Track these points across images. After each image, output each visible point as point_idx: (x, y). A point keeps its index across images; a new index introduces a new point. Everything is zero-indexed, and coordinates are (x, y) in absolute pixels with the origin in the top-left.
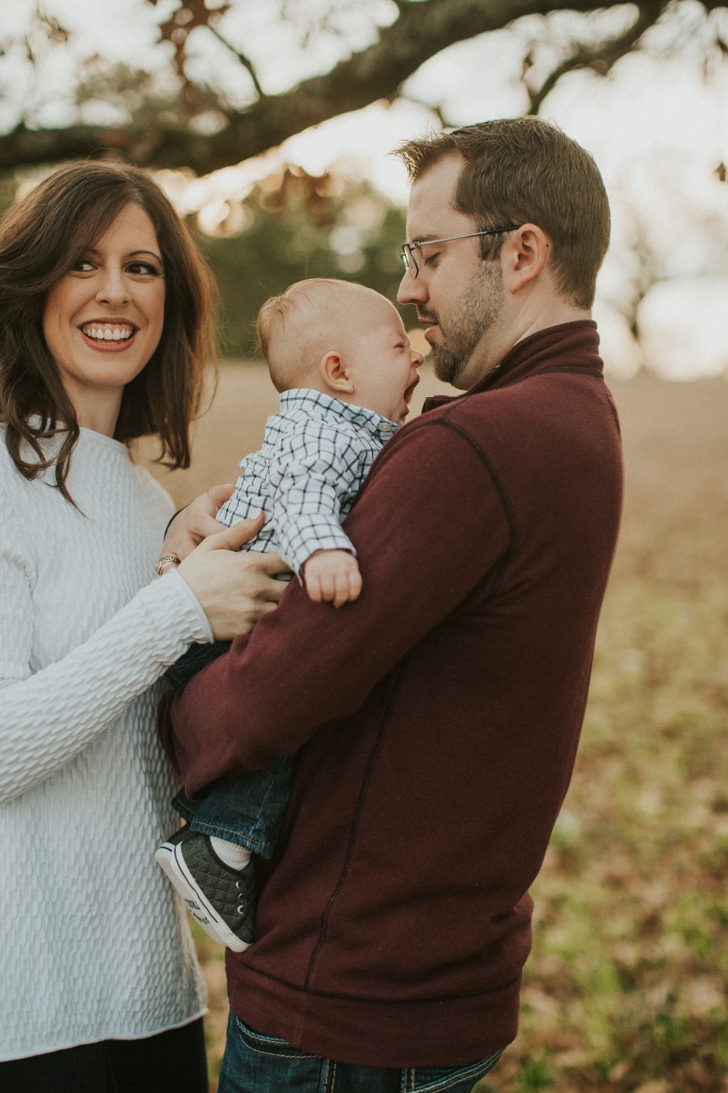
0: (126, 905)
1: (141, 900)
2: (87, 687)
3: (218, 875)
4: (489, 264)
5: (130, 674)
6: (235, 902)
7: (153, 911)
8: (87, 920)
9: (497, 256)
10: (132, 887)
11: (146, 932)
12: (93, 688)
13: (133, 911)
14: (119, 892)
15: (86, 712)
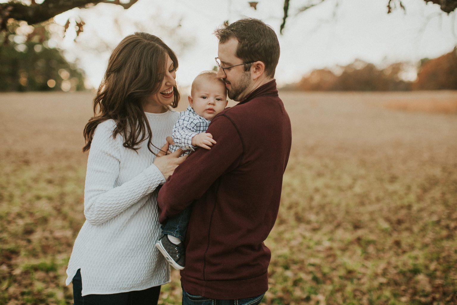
0: (142, 252)
1: (146, 251)
2: (127, 194)
3: (170, 246)
4: (247, 72)
5: (139, 190)
6: (176, 254)
7: (150, 254)
8: (130, 257)
9: (249, 70)
10: (144, 247)
11: (148, 261)
12: (129, 194)
13: (144, 254)
14: (141, 249)
15: (126, 201)
